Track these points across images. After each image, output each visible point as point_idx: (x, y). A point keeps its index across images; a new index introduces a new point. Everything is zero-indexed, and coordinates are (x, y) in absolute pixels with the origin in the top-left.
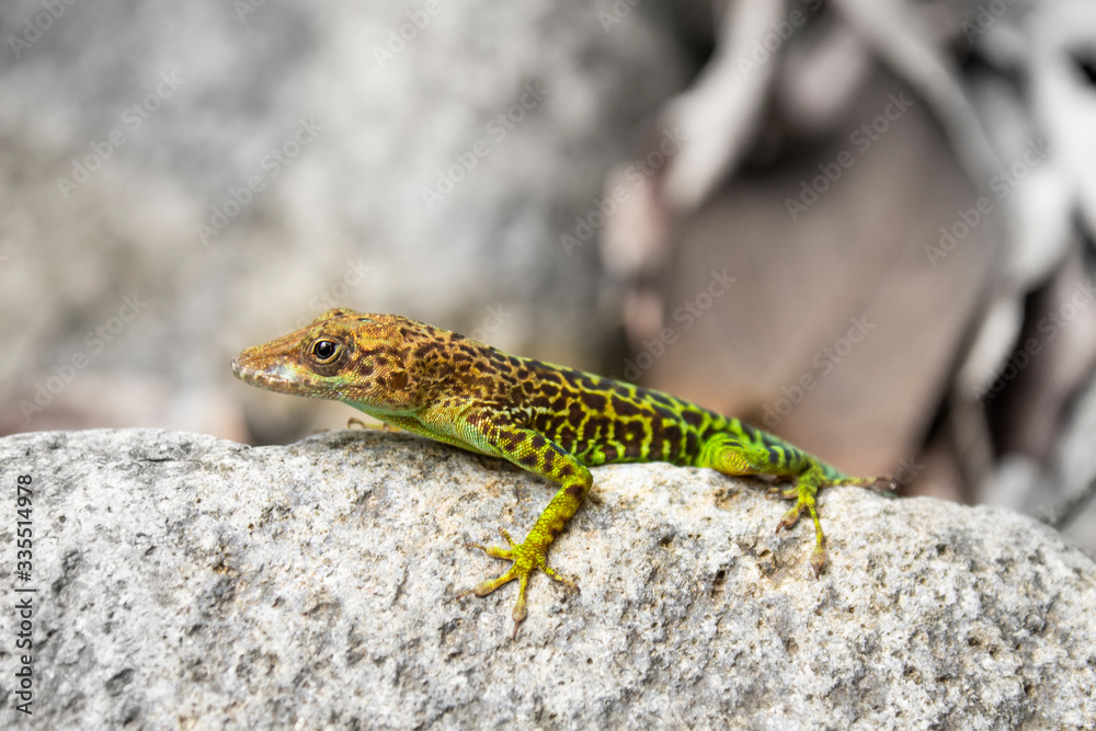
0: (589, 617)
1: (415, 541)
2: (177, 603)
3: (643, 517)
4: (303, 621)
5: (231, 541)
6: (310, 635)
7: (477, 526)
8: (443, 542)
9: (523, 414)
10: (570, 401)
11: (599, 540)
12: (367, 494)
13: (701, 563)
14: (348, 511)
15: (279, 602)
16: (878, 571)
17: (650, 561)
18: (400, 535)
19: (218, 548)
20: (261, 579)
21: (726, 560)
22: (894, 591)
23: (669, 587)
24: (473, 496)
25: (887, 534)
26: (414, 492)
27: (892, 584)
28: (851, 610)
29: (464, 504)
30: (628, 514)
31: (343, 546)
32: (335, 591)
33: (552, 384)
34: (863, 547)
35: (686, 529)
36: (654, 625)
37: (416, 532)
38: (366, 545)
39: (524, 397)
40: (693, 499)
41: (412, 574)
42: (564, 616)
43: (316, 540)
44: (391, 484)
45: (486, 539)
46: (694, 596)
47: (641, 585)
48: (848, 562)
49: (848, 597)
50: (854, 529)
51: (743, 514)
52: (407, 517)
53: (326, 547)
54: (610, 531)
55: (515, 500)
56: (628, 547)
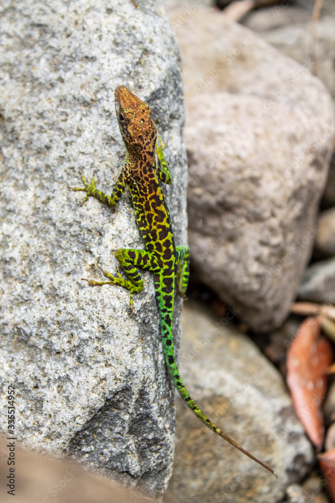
0: (75, 210)
1: (97, 155)
2: (82, 90)
3: (107, 226)
4: (76, 127)
5: (100, 102)
6: (72, 129)
7: (103, 174)
8: (97, 163)
9: (133, 182)
10: (144, 197)
11: (98, 211)
12: (114, 140)
13: (94, 245)
14: (108, 134)
15: (81, 119)
16: (90, 303)
17: (93, 229)
18: (99, 151)
19: (97, 99)
20: (89, 113)
21: (94, 254)
22: (84, 308)
23: (86, 236)
24: (113, 172)
25: (104, 307)
26: (113, 154)
27: (87, 308)
28: (78, 293)
29: (110, 169)
30: (107, 221)
31: (96, 135)
32: (83, 135)
33: (148, 190)
34: (98, 298)
35: (104, 240)
36: (75, 232)
37: (100, 155)
38: (96, 141)
39: (139, 181)
40: (114, 242)
41: (87, 156)
42: (75, 203)
43: (99, 127)
44: (117, 146)
45: (98, 177)
46: (85, 244)
47: (85, 226)
48: (93, 293)
49: (82, 292)
50: (104, 295)
51: (109, 259)
52: (105, 152)
53: (96, 129)
54: (101, 216)
55: (111, 185)
56: (96, 221)
